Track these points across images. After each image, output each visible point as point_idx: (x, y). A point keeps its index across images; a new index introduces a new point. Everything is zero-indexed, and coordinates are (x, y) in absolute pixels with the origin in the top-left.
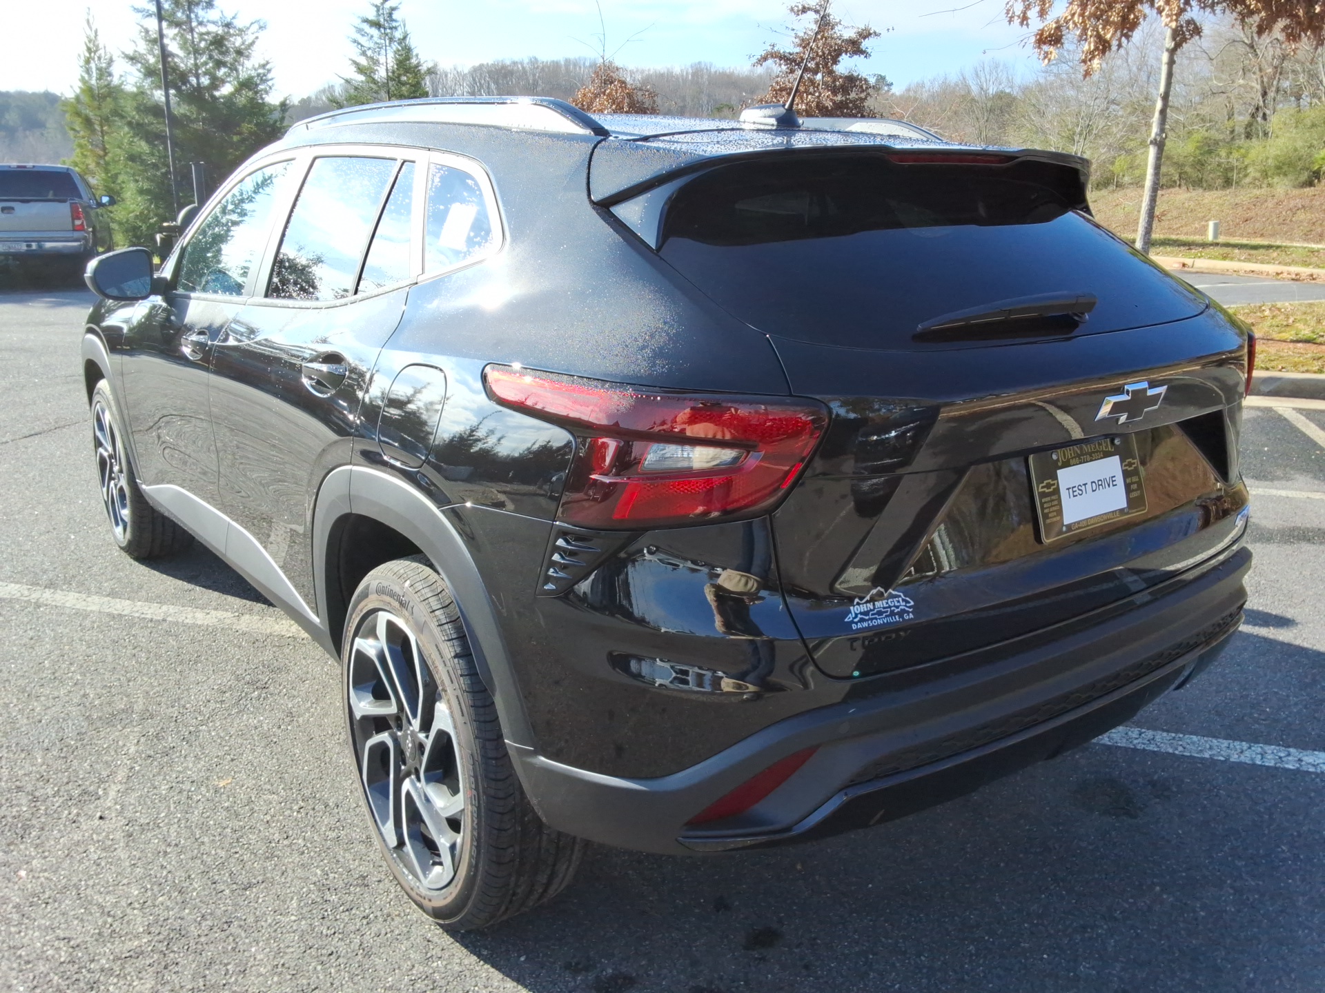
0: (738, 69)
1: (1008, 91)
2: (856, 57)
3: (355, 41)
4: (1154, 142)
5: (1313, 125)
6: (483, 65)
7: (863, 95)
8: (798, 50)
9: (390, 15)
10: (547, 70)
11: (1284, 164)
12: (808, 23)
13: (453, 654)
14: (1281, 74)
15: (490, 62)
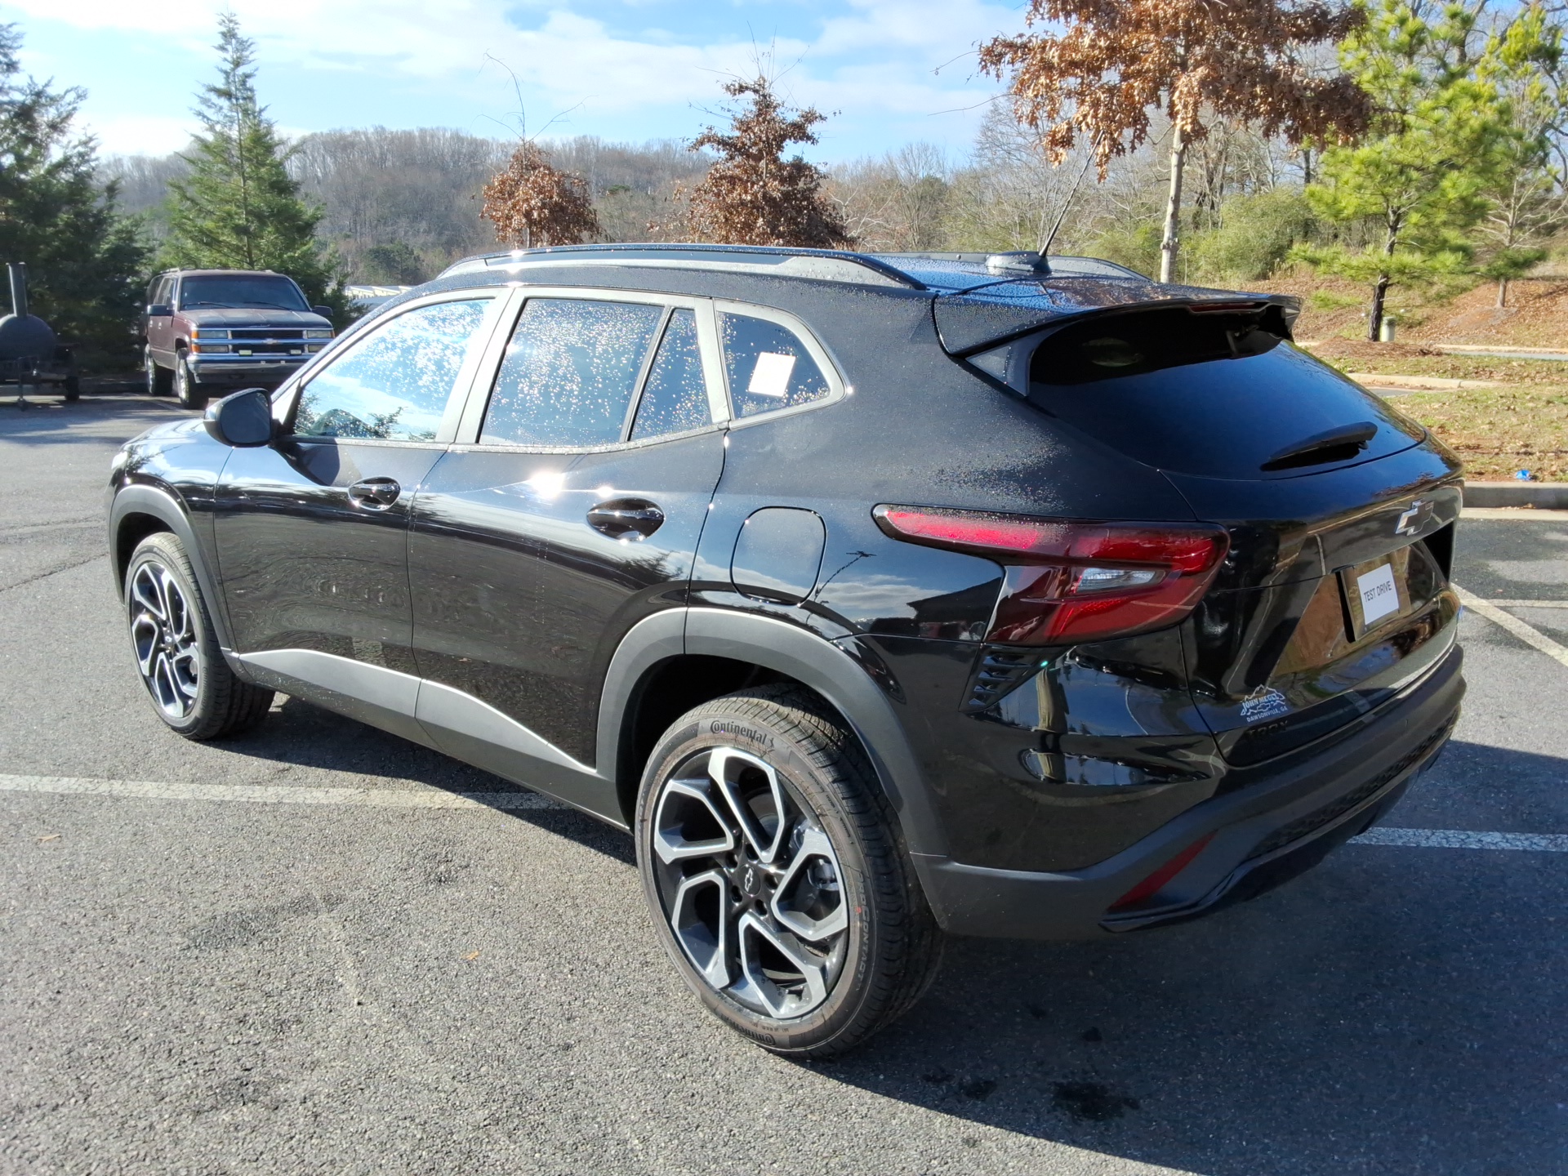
0: (631, 144)
1: (939, 176)
2: (801, 143)
3: (199, 114)
4: (1167, 247)
5: (1264, 214)
6: (316, 134)
7: (812, 186)
8: (737, 133)
9: (244, 83)
10: (396, 141)
11: (1236, 255)
12: (746, 104)
13: (831, 780)
14: (1226, 159)
15: (325, 131)
